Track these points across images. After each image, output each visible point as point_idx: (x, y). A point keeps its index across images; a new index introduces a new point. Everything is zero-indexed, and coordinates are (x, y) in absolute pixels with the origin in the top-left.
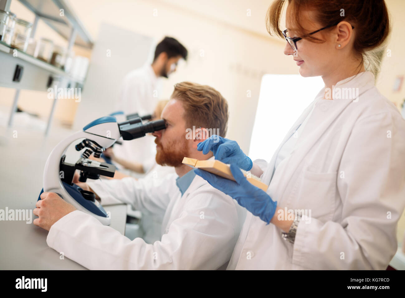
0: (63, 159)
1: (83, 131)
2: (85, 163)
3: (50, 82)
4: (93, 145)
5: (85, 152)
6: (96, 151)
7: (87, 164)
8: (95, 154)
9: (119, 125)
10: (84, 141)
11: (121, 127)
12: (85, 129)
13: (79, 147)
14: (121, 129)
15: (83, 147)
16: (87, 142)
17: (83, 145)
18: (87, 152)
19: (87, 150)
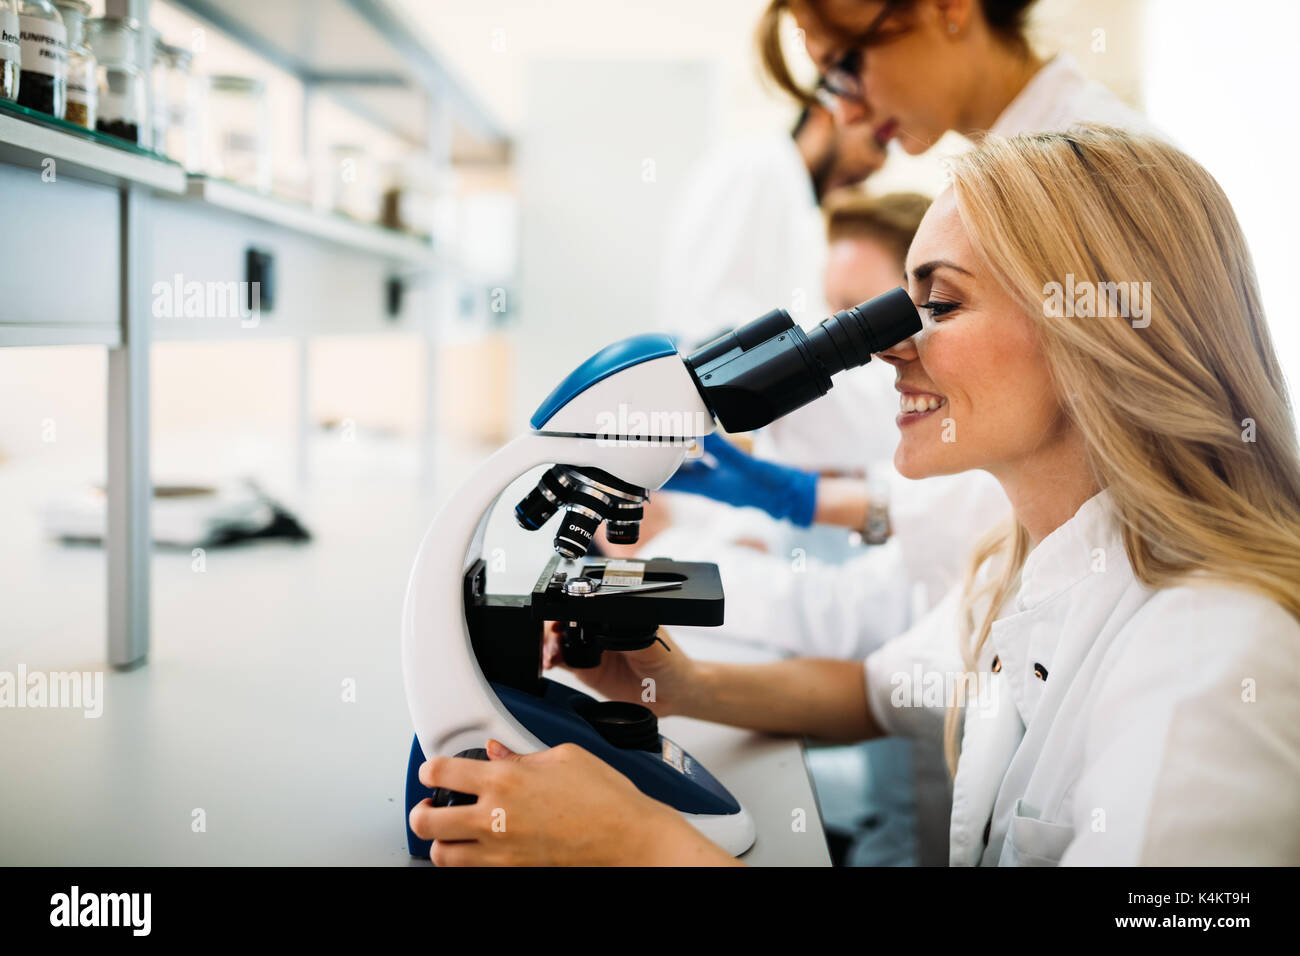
0: (474, 579)
1: (534, 430)
2: (576, 584)
3: (394, 295)
4: (593, 488)
5: (564, 530)
6: (609, 510)
7: (584, 584)
8: (611, 527)
9: (691, 366)
10: (549, 479)
11: (700, 371)
12: (540, 420)
13: (532, 513)
14: (706, 383)
15: (552, 509)
16: (562, 480)
17: (549, 495)
18: (573, 527)
19: (571, 517)
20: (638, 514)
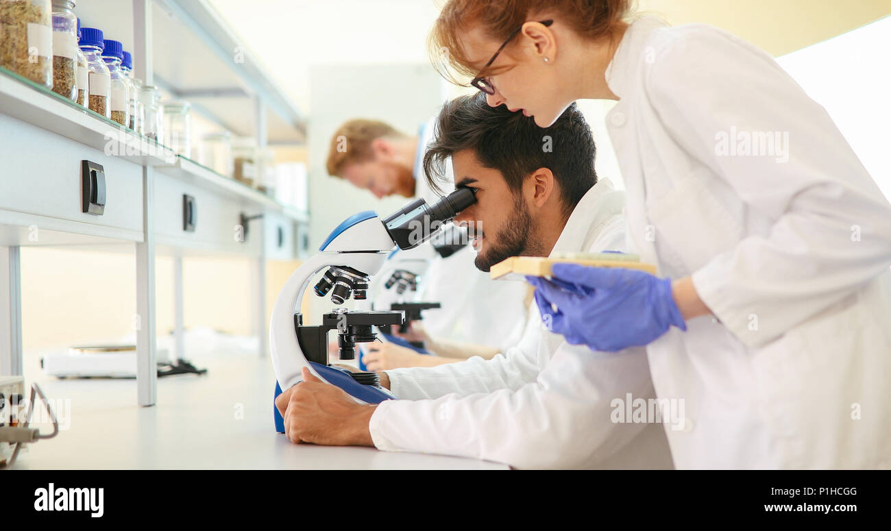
0: (298, 319)
1: (321, 251)
4: (346, 274)
5: (335, 293)
6: (355, 286)
8: (356, 292)
9: (385, 223)
10: (328, 274)
12: (323, 247)
13: (321, 289)
14: (390, 228)
15: (330, 286)
16: (334, 274)
17: (329, 281)
18: (339, 291)
19: (338, 287)
20: (365, 286)
